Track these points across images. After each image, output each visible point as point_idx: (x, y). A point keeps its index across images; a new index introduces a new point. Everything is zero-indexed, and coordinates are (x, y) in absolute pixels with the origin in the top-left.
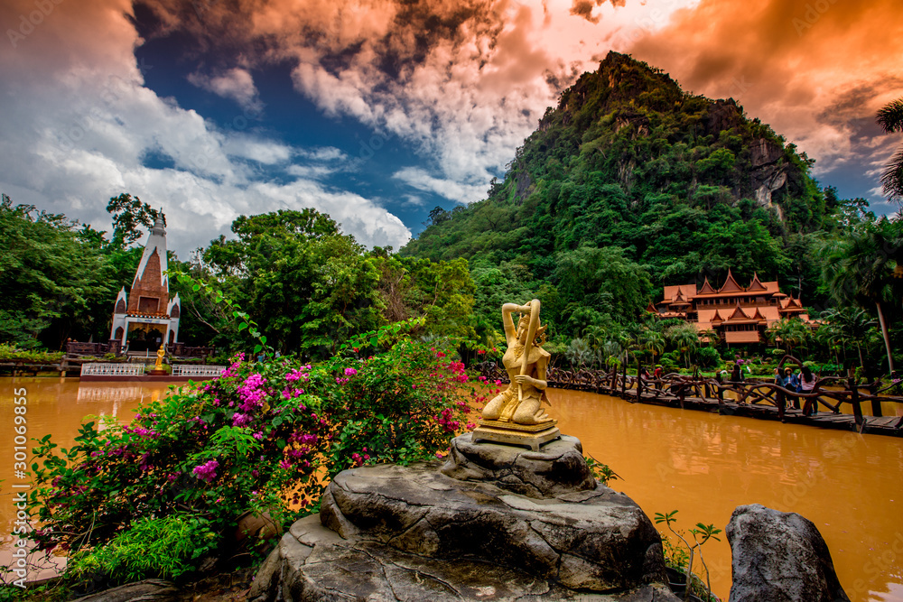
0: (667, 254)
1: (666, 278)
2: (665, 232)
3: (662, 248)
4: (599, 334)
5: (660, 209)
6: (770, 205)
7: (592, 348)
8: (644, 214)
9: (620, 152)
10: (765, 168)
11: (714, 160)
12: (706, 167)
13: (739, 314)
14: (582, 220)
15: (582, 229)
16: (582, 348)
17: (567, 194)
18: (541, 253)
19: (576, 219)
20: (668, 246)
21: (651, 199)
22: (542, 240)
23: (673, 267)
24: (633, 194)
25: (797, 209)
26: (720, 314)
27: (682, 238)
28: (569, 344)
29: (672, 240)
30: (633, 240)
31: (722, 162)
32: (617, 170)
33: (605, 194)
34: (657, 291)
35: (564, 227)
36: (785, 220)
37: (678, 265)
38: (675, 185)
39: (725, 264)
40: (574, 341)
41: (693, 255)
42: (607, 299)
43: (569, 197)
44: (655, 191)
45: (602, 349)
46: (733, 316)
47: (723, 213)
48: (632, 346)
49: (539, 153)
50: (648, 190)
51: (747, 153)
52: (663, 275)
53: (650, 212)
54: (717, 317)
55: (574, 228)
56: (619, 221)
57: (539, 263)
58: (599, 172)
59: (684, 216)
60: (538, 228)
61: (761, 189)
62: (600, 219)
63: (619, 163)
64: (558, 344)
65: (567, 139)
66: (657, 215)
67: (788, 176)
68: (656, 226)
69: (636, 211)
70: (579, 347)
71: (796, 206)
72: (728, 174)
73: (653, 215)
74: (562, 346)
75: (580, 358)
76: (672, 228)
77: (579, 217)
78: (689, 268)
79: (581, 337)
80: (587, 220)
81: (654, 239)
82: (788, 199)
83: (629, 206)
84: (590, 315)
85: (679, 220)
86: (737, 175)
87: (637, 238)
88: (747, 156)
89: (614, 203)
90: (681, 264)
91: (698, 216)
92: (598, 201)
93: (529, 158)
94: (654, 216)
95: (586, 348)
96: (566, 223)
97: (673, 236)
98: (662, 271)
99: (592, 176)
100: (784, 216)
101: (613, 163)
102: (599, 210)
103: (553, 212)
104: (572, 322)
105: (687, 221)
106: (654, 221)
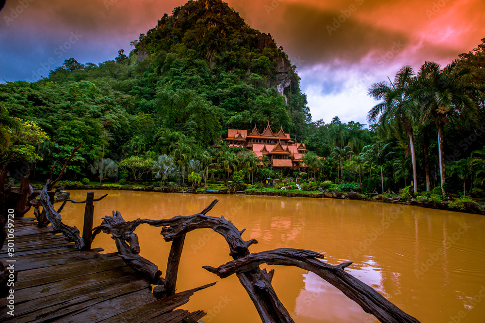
0: (232, 109)
1: (230, 124)
2: (231, 95)
3: (229, 105)
4: (184, 151)
5: (229, 82)
6: (283, 94)
7: (177, 164)
8: (219, 83)
9: (209, 41)
10: (283, 74)
11: (261, 61)
12: (256, 64)
13: (279, 147)
14: (179, 79)
15: (178, 85)
16: (168, 164)
17: (171, 61)
18: (146, 98)
19: (175, 77)
20: (233, 104)
21: (224, 75)
22: (148, 89)
23: (235, 117)
24: (214, 70)
25: (293, 100)
26: (266, 148)
27: (241, 101)
28: (156, 159)
29: (235, 101)
30: (211, 97)
31: (264, 63)
32: (206, 53)
33: (196, 65)
34: (224, 132)
35: (165, 83)
36: (288, 104)
37: (237, 116)
38: (239, 70)
39: (265, 119)
40: (160, 157)
41: (246, 112)
42: (193, 126)
43: (171, 63)
44: (227, 71)
45: (186, 165)
46: (276, 149)
47: (263, 92)
48: (212, 164)
49: (156, 39)
50: (223, 70)
51: (275, 63)
52: (228, 122)
53: (224, 82)
54: (265, 149)
55: (173, 83)
56: (204, 84)
57: (144, 103)
58: (194, 51)
59: (243, 89)
60: (146, 81)
61: (280, 85)
62: (191, 80)
63: (208, 48)
64: (145, 159)
65: (175, 34)
66: (227, 85)
67: (292, 82)
68: (227, 91)
69: (214, 82)
70: (165, 162)
71: (293, 98)
72: (265, 72)
73: (224, 84)
74: (149, 161)
75: (165, 172)
76: (235, 94)
77: (177, 76)
78: (244, 119)
79: (168, 153)
80: (183, 79)
81: (224, 99)
82: (290, 94)
83: (210, 77)
84: (178, 137)
85: (240, 90)
86: (270, 74)
87: (214, 97)
88: (275, 65)
89: (202, 72)
90: (240, 115)
91: (251, 90)
92: (192, 68)
93: (148, 42)
94: (226, 85)
95: (172, 163)
96: (167, 80)
97: (236, 98)
98: (227, 119)
99: (189, 52)
100: (288, 102)
101: (204, 47)
102: (191, 75)
103: (159, 72)
104: (161, 141)
105: (244, 91)
106: (225, 88)
